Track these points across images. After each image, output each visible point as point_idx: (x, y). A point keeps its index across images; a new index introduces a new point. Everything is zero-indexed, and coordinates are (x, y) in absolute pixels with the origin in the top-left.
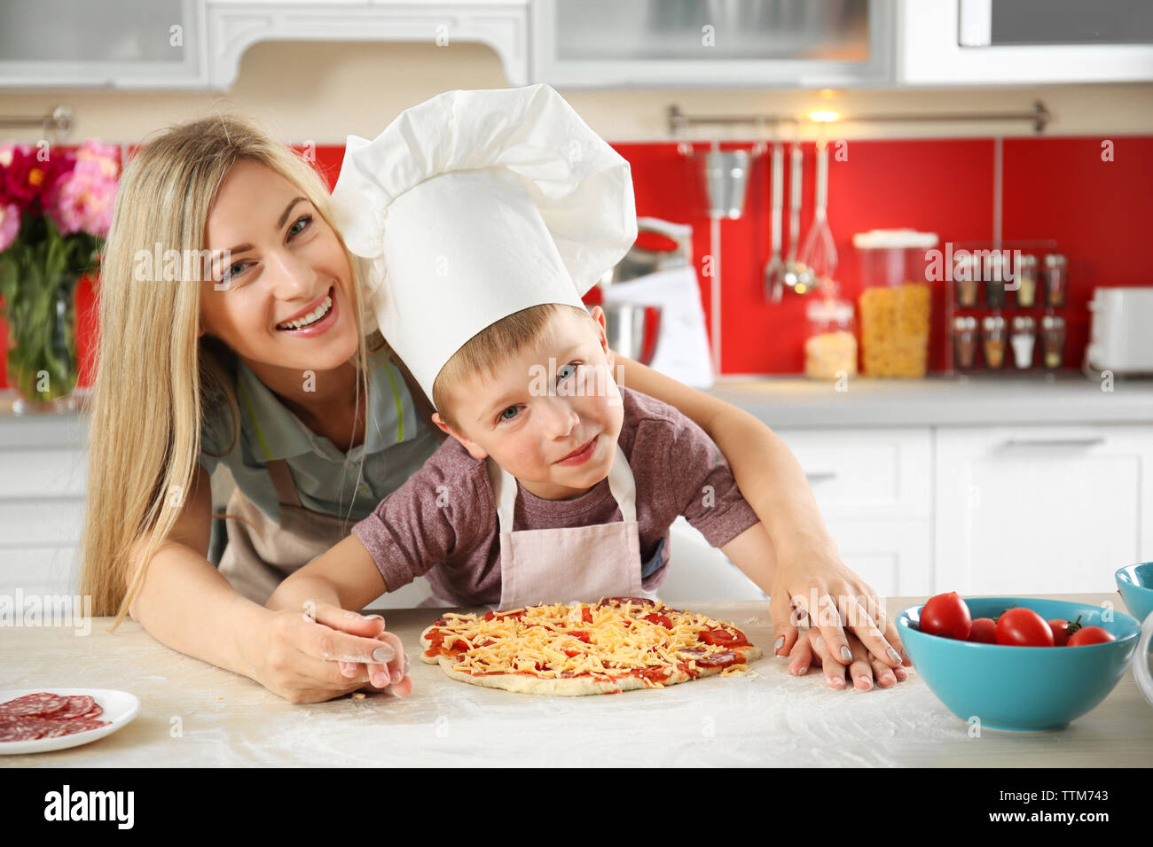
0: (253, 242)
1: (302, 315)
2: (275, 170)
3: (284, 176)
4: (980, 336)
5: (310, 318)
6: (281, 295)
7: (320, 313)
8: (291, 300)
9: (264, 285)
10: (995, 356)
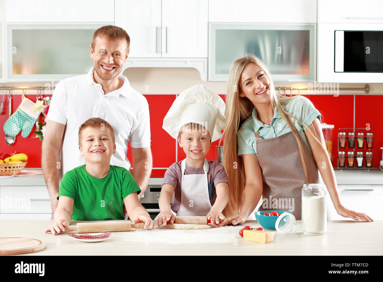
0: (251, 78)
1: (260, 92)
2: (257, 65)
3: (259, 66)
4: (346, 156)
5: (262, 92)
6: (256, 88)
7: (264, 91)
8: (258, 88)
9: (253, 86)
10: (351, 163)
